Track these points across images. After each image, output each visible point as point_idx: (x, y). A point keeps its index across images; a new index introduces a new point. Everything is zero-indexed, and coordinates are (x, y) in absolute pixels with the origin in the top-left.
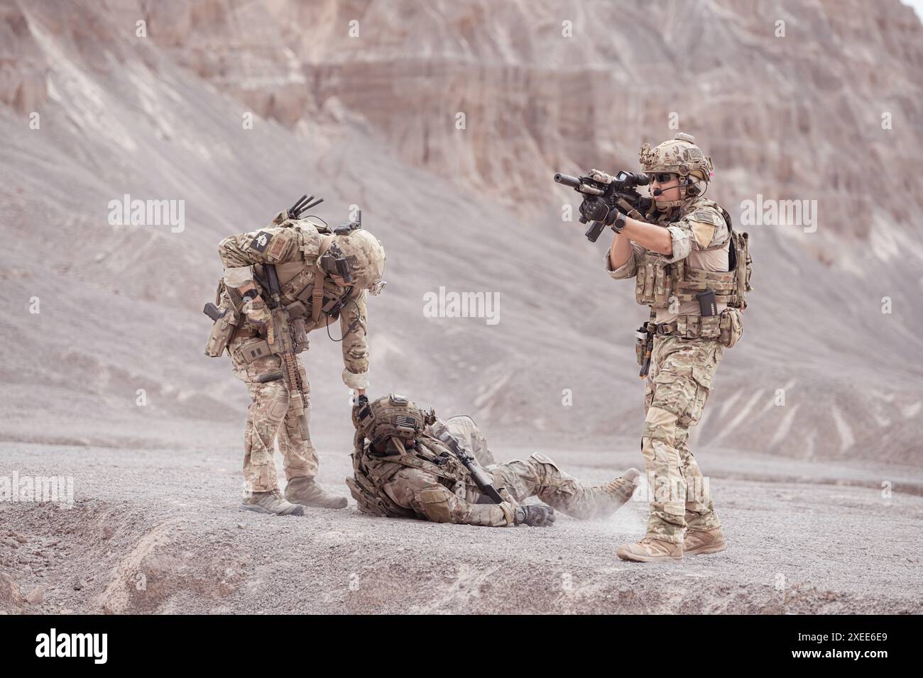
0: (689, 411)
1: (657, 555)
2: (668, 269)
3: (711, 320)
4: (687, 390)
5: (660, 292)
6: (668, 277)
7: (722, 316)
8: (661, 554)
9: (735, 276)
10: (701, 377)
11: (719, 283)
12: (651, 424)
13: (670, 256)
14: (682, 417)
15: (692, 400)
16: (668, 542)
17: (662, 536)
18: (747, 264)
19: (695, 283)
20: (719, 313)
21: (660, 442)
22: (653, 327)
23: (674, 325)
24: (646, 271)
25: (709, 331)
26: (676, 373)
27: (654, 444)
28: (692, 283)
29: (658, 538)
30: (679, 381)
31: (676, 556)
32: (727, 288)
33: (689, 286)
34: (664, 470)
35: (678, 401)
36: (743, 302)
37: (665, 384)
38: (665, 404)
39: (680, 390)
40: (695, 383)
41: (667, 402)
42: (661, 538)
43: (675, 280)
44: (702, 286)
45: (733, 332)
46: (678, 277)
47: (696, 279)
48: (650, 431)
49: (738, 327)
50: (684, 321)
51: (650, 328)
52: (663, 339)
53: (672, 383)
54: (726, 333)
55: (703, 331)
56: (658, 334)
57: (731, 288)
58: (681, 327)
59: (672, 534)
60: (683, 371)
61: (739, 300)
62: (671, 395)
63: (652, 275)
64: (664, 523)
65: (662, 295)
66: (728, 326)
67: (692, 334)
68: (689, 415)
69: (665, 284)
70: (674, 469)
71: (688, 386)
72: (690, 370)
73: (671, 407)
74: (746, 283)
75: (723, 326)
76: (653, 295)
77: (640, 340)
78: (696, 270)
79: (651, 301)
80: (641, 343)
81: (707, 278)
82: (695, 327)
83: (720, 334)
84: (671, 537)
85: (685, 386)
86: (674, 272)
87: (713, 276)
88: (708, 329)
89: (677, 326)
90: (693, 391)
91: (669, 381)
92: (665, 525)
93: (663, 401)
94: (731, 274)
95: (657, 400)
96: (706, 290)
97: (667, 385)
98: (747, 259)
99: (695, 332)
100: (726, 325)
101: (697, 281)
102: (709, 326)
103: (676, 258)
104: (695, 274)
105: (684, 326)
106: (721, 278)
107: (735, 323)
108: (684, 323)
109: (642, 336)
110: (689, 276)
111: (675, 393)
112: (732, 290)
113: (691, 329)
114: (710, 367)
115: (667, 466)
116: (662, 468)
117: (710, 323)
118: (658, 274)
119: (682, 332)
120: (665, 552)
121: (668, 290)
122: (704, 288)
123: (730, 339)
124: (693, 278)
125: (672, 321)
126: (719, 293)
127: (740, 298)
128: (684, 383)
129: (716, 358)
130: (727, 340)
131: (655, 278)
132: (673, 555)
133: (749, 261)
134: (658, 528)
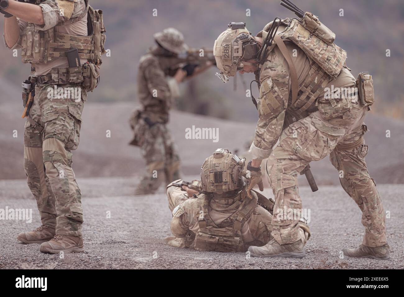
0: (71, 138)
1: (69, 247)
2: (42, 34)
3: (76, 70)
4: (68, 123)
5: (37, 51)
6: (42, 39)
7: (84, 67)
8: (71, 245)
9: (92, 40)
10: (75, 113)
11: (80, 44)
12: (49, 151)
13: (43, 25)
14: (67, 143)
15: (72, 130)
16: (74, 236)
17: (70, 232)
18: (102, 32)
19: (62, 44)
20: (81, 66)
21: (59, 164)
22: (34, 79)
23: (49, 75)
24: (27, 38)
25: (75, 78)
26: (57, 112)
27: (55, 165)
28: (60, 44)
29: (67, 234)
30: (61, 117)
31: (80, 245)
32: (86, 48)
33: (58, 46)
34: (65, 183)
35: (64, 132)
36: (98, 59)
37: (51, 121)
38: (55, 135)
39: (63, 123)
40: (72, 118)
41: (55, 133)
42: (70, 234)
43: (47, 42)
44: (67, 46)
45: (93, 79)
46: (49, 39)
47: (63, 41)
48: (50, 156)
49: (96, 75)
50: (57, 72)
51: (33, 80)
52: (42, 87)
53: (55, 119)
54: (87, 79)
55: (71, 78)
56: (38, 84)
57: (89, 49)
58: (54, 77)
59: (76, 230)
60: (62, 109)
61: (96, 58)
62: (58, 127)
63: (31, 40)
64: (71, 222)
65: (38, 53)
66: (89, 74)
67: (62, 81)
68: (72, 141)
69: (40, 44)
70: (72, 181)
71: (68, 120)
72: (67, 108)
73: (60, 136)
74: (101, 46)
75: (85, 75)
76: (32, 54)
77: (26, 89)
78: (62, 34)
79: (31, 59)
80: (26, 91)
81: (71, 40)
82: (64, 75)
83: (83, 80)
84: (76, 232)
85: (66, 120)
86: (47, 36)
87: (75, 38)
88: (74, 76)
89: (51, 77)
90: (72, 124)
91: (54, 118)
92: (71, 224)
93: (53, 133)
94: (90, 38)
95: (48, 133)
96: (70, 49)
97: (53, 121)
98: (102, 29)
99: (64, 79)
100: (87, 74)
101: (63, 42)
102: (75, 74)
103: (48, 27)
104: (62, 37)
105: (56, 76)
106: (81, 40)
107: (94, 71)
108: (57, 73)
109: (26, 86)
110: (58, 39)
111: (60, 126)
112: (90, 50)
113: (61, 78)
114: (80, 106)
115: (67, 179)
116: (64, 181)
117: (76, 72)
118: (35, 38)
119: (56, 80)
120: (74, 244)
121: (42, 49)
122: (69, 47)
123: (91, 84)
124: (60, 40)
125: (47, 73)
126: (81, 51)
127: (96, 56)
128: (65, 118)
129: (83, 99)
130: (89, 84)
131: (33, 42)
132: (78, 245)
133: (103, 30)
134: (66, 227)
